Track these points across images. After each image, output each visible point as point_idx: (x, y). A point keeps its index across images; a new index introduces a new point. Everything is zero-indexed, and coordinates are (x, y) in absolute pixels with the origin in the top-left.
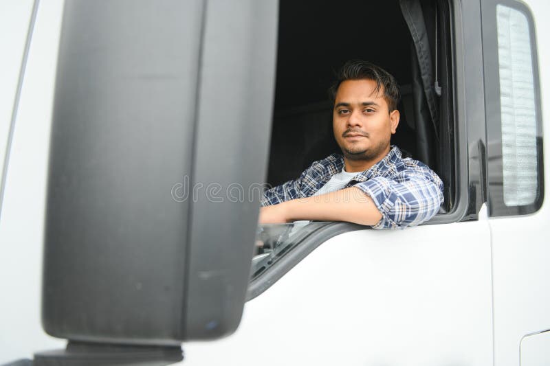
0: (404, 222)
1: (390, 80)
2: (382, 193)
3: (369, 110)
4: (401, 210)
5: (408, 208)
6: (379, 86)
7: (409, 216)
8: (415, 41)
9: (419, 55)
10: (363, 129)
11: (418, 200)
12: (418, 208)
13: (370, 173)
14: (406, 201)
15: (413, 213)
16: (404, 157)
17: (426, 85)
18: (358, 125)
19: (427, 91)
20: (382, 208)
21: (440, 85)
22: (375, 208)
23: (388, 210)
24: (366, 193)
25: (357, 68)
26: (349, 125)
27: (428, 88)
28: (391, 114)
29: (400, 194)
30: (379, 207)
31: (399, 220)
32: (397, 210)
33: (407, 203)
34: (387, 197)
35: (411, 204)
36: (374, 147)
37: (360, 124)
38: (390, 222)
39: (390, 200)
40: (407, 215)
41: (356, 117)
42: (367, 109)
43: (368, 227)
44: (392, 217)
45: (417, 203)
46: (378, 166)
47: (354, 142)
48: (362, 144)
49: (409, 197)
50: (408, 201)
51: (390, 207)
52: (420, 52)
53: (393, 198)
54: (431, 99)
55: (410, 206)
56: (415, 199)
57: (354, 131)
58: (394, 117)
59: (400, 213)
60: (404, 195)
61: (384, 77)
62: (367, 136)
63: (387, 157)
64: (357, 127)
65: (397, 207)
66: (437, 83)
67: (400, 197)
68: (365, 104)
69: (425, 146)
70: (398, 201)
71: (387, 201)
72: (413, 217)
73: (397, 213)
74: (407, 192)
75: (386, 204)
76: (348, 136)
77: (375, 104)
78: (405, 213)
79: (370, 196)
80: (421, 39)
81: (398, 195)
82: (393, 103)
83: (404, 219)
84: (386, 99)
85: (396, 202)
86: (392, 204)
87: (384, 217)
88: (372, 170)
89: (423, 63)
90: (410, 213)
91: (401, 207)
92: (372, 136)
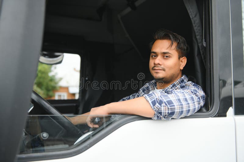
0: (168, 116)
1: (180, 41)
2: (155, 100)
3: (167, 57)
4: (165, 110)
5: (168, 109)
6: (172, 44)
7: (169, 113)
8: (191, 18)
9: (194, 25)
10: (162, 66)
11: (175, 104)
12: (175, 108)
13: (167, 89)
14: (168, 104)
15: (172, 111)
16: (189, 81)
17: (199, 41)
18: (159, 64)
19: (200, 45)
20: (154, 108)
21: (205, 41)
22: (151, 108)
23: (157, 110)
24: (147, 100)
25: (162, 34)
26: (155, 64)
27: (200, 43)
28: (181, 59)
29: (165, 101)
30: (153, 108)
31: (164, 115)
32: (162, 109)
33: (168, 106)
34: (157, 102)
35: (170, 106)
36: (168, 76)
37: (160, 63)
38: (159, 116)
39: (159, 104)
40: (168, 113)
41: (159, 60)
42: (165, 55)
43: (150, 119)
44: (160, 113)
45: (174, 106)
46: (171, 86)
47: (157, 73)
48: (161, 75)
49: (170, 102)
50: (169, 105)
51: (159, 108)
52: (194, 23)
53: (161, 103)
54: (202, 49)
55: (169, 107)
56: (173, 103)
57: (157, 67)
58: (183, 60)
59: (165, 111)
60: (167, 101)
61: (176, 39)
62: (164, 70)
63: (178, 81)
64: (159, 65)
65: (162, 108)
66: (204, 40)
67: (165, 102)
68: (164, 53)
69: (199, 75)
70: (163, 104)
71: (157, 104)
72: (172, 113)
73: (163, 111)
74: (169, 100)
75: (156, 106)
76: (155, 69)
77: (170, 53)
78: (167, 111)
79: (148, 102)
80: (195, 17)
81: (163, 101)
82: (182, 53)
83: (167, 114)
84: (177, 51)
85: (162, 105)
86: (160, 106)
87: (156, 113)
88: (168, 88)
89: (197, 29)
90: (170, 111)
91: (164, 108)
92: (167, 70)
